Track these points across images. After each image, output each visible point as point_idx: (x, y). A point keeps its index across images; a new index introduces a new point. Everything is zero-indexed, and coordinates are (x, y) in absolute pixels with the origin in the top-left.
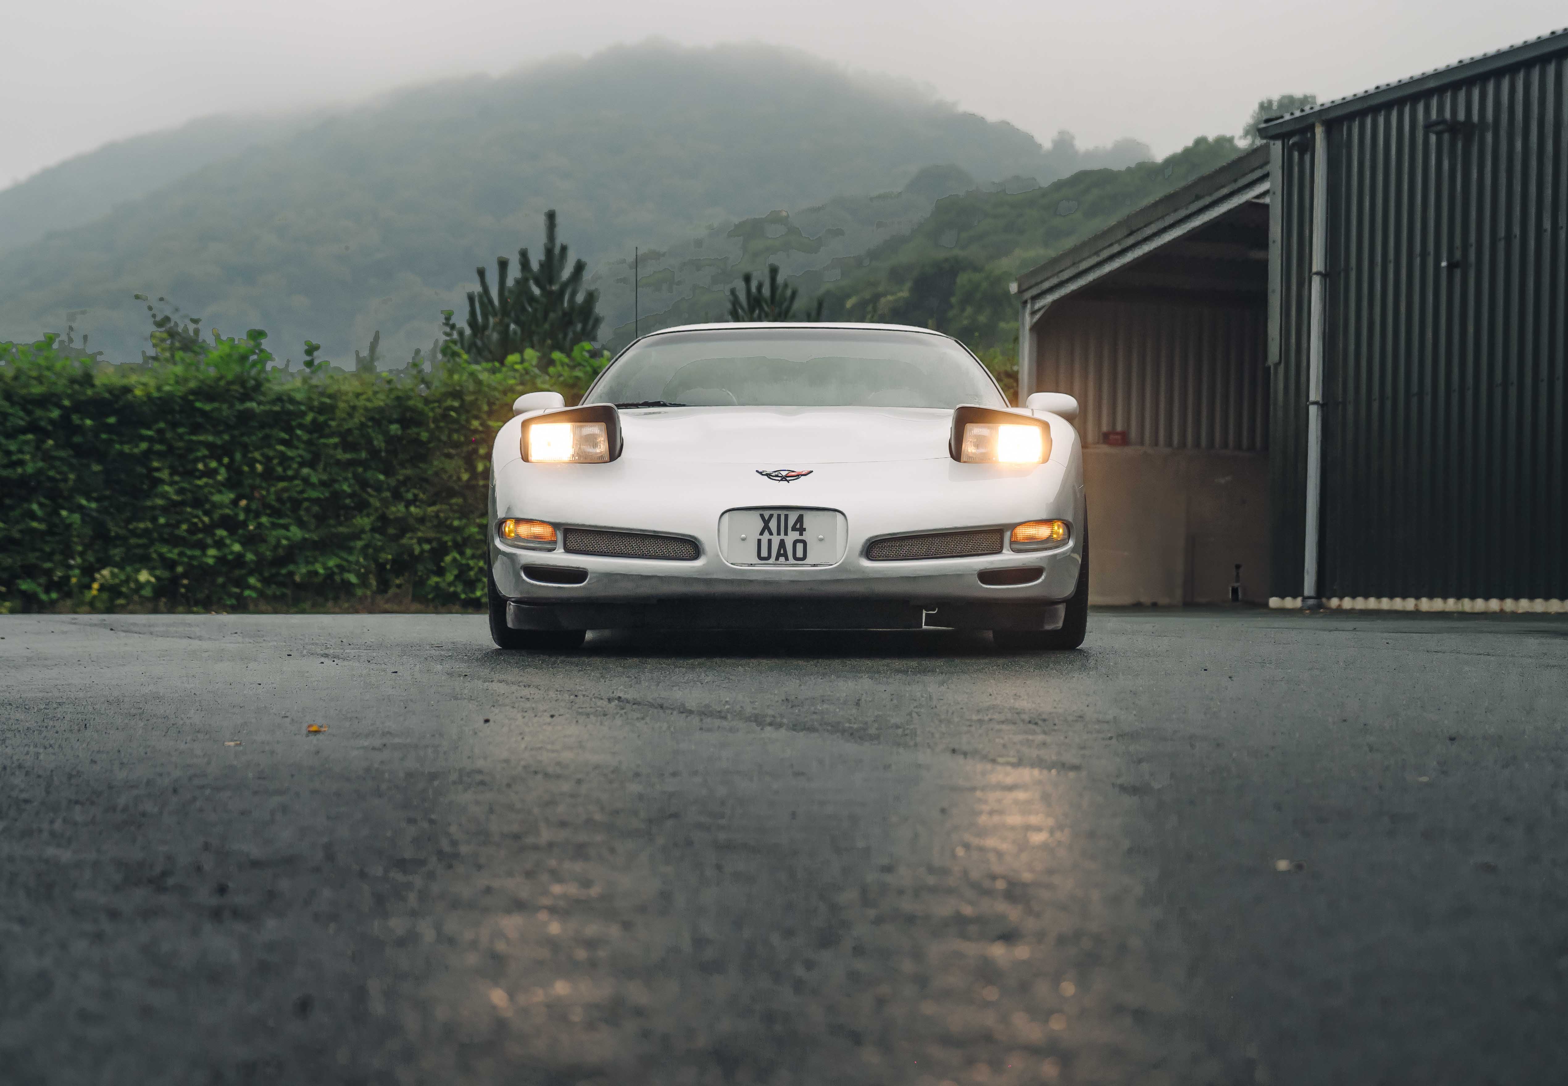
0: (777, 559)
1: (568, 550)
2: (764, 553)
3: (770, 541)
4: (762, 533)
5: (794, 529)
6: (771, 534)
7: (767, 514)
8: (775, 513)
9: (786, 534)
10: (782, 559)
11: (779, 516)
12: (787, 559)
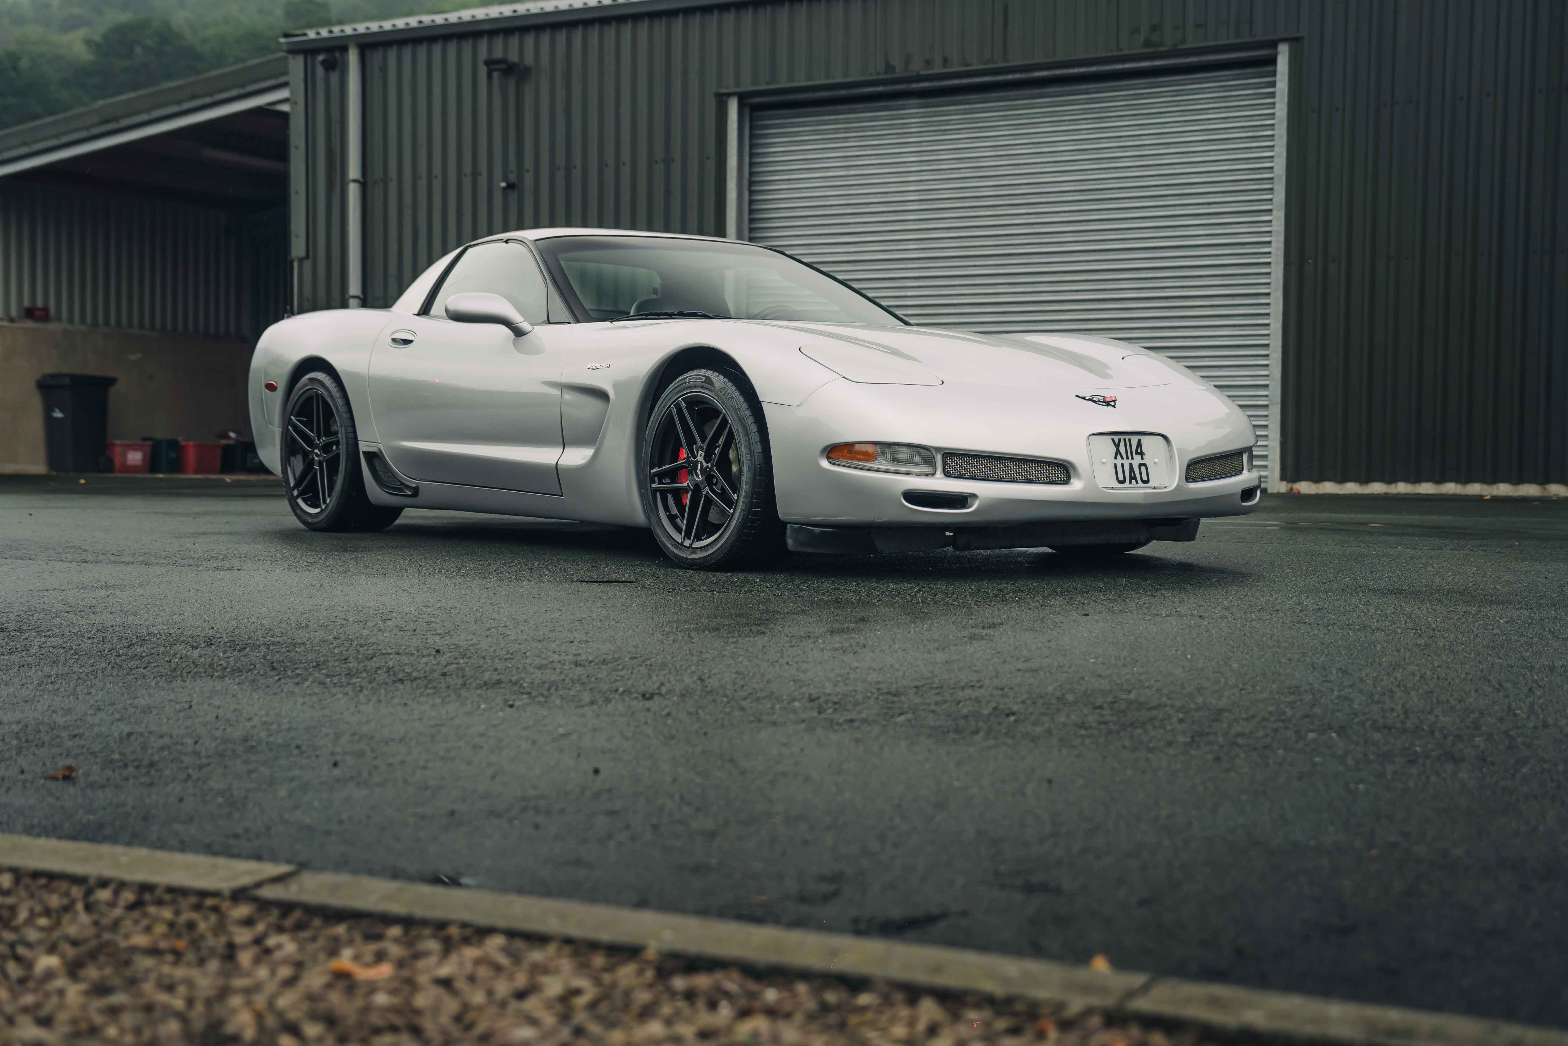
0: (1130, 483)
1: (947, 474)
2: (1121, 478)
3: (1122, 464)
4: (1116, 458)
5: (1137, 453)
6: (1122, 458)
7: (1116, 438)
8: (1122, 437)
9: (1132, 458)
10: (1134, 482)
11: (1125, 440)
12: (1137, 482)
